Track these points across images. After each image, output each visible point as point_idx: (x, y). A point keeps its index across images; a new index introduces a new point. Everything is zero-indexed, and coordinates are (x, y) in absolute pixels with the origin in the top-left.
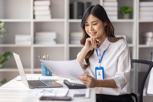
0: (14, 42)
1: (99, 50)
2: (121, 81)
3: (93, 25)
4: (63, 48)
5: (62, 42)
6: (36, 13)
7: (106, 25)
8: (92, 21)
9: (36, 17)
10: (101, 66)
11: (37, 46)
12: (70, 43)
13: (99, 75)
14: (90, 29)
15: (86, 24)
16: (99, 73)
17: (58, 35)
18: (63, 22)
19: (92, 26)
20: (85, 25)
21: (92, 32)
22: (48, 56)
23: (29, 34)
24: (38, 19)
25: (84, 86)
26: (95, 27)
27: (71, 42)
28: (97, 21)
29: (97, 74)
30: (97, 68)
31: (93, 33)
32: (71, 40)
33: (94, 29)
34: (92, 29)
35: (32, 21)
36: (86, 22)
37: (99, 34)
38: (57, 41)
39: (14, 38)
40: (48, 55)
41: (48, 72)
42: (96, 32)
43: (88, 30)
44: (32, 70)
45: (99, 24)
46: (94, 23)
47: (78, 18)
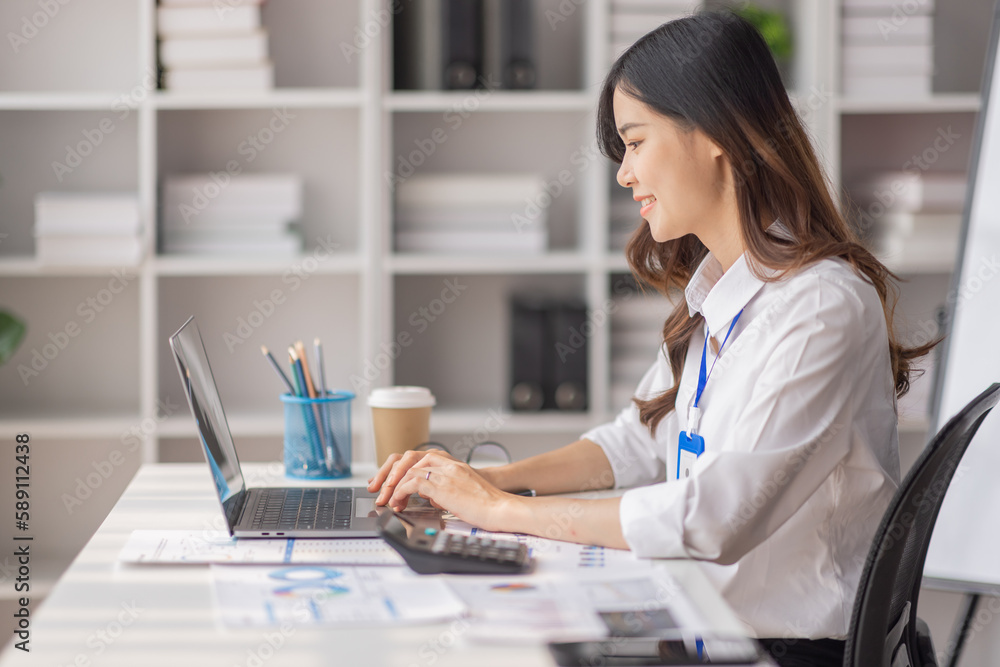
0: (27, 245)
4: (353, 279)
9: (174, 79)
11: (174, 266)
12: (397, 248)
17: (310, 196)
18: (354, 113)
22: (320, 348)
23: (130, 189)
24: (184, 94)
25: (510, 556)
32: (402, 227)
35: (147, 102)
40: (316, 343)
41: (329, 451)
47: (450, 86)
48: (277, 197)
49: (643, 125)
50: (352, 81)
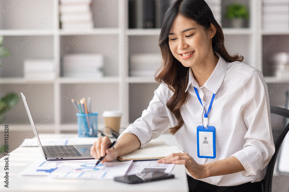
0: (21, 74)
1: (202, 89)
2: (256, 163)
3: (186, 36)
4: (116, 85)
5: (115, 74)
6: (64, 19)
7: (212, 35)
8: (182, 30)
9: (64, 26)
10: (210, 125)
11: (66, 80)
12: (130, 75)
13: (205, 142)
14: (180, 47)
15: (171, 37)
16: (206, 138)
17: (106, 60)
19: (183, 40)
20: (170, 40)
21: (185, 52)
22: (91, 100)
23: (51, 58)
24: (68, 30)
26: (191, 42)
27: (133, 73)
28: (193, 27)
29: (201, 140)
30: (200, 129)
31: (187, 55)
32: (131, 70)
33: (188, 46)
34: (184, 45)
35: (56, 33)
36: (171, 32)
37: (199, 56)
38: (105, 71)
39: (22, 66)
40: (89, 99)
42: (193, 52)
43: (176, 48)
44: (57, 126)
45: (197, 35)
46: (188, 33)
47: (145, 27)
48: (96, 61)
49: (195, 28)
50: (116, 26)
